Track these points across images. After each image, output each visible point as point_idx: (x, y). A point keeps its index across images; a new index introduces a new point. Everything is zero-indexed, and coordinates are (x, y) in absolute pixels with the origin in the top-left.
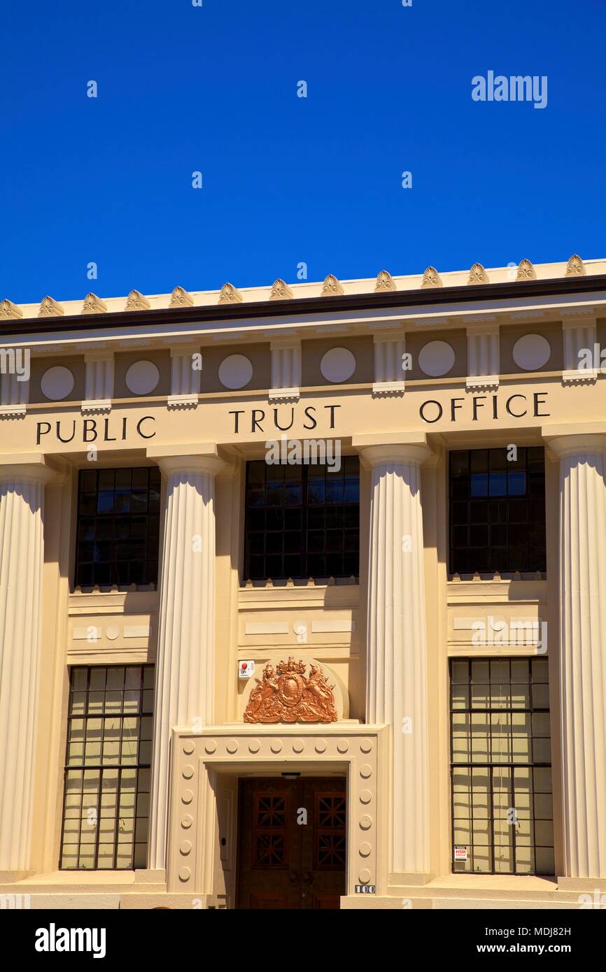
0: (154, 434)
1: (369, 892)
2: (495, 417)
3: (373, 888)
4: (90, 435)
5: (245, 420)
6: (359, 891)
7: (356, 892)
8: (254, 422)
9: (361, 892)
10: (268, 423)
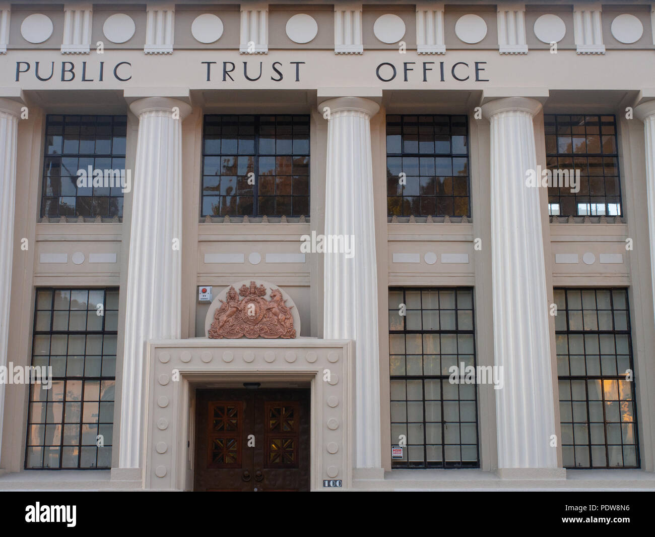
0: (131, 78)
1: (336, 486)
2: (442, 80)
3: (339, 482)
4: (68, 75)
5: (217, 70)
6: (327, 485)
7: (324, 485)
8: (225, 72)
9: (329, 486)
10: (238, 74)
